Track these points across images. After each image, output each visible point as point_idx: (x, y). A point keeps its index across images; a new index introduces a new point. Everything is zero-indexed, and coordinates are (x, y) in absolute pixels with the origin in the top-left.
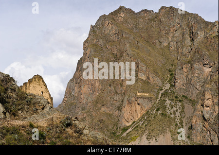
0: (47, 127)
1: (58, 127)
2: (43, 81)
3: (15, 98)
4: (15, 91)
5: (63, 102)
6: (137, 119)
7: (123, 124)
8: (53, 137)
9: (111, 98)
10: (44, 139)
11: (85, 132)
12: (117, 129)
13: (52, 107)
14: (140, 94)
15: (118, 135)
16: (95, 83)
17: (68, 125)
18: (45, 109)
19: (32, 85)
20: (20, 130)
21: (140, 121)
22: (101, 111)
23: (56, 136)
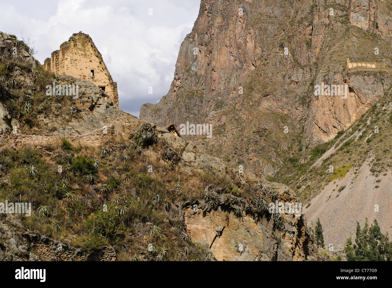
0: (100, 147)
1: (124, 148)
2: (93, 46)
3: (31, 87)
4: (29, 71)
5: (172, 90)
6: (348, 125)
7: (315, 139)
8: (114, 169)
9: (284, 77)
10: (93, 173)
11: (187, 156)
12: (301, 150)
13: (112, 104)
14: (355, 65)
15: (302, 165)
16: (246, 42)
17: (149, 143)
18: (96, 109)
19: (69, 56)
20: (41, 156)
21: (354, 130)
22: (260, 108)
23: (121, 167)
